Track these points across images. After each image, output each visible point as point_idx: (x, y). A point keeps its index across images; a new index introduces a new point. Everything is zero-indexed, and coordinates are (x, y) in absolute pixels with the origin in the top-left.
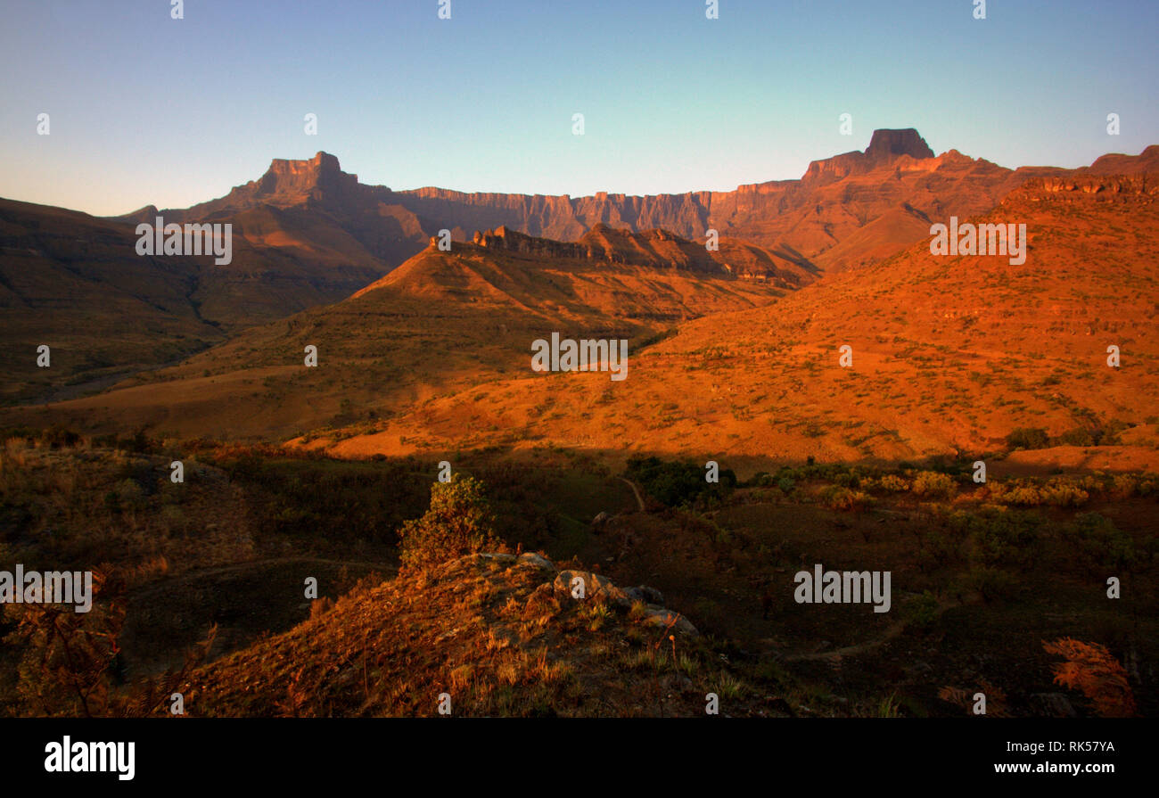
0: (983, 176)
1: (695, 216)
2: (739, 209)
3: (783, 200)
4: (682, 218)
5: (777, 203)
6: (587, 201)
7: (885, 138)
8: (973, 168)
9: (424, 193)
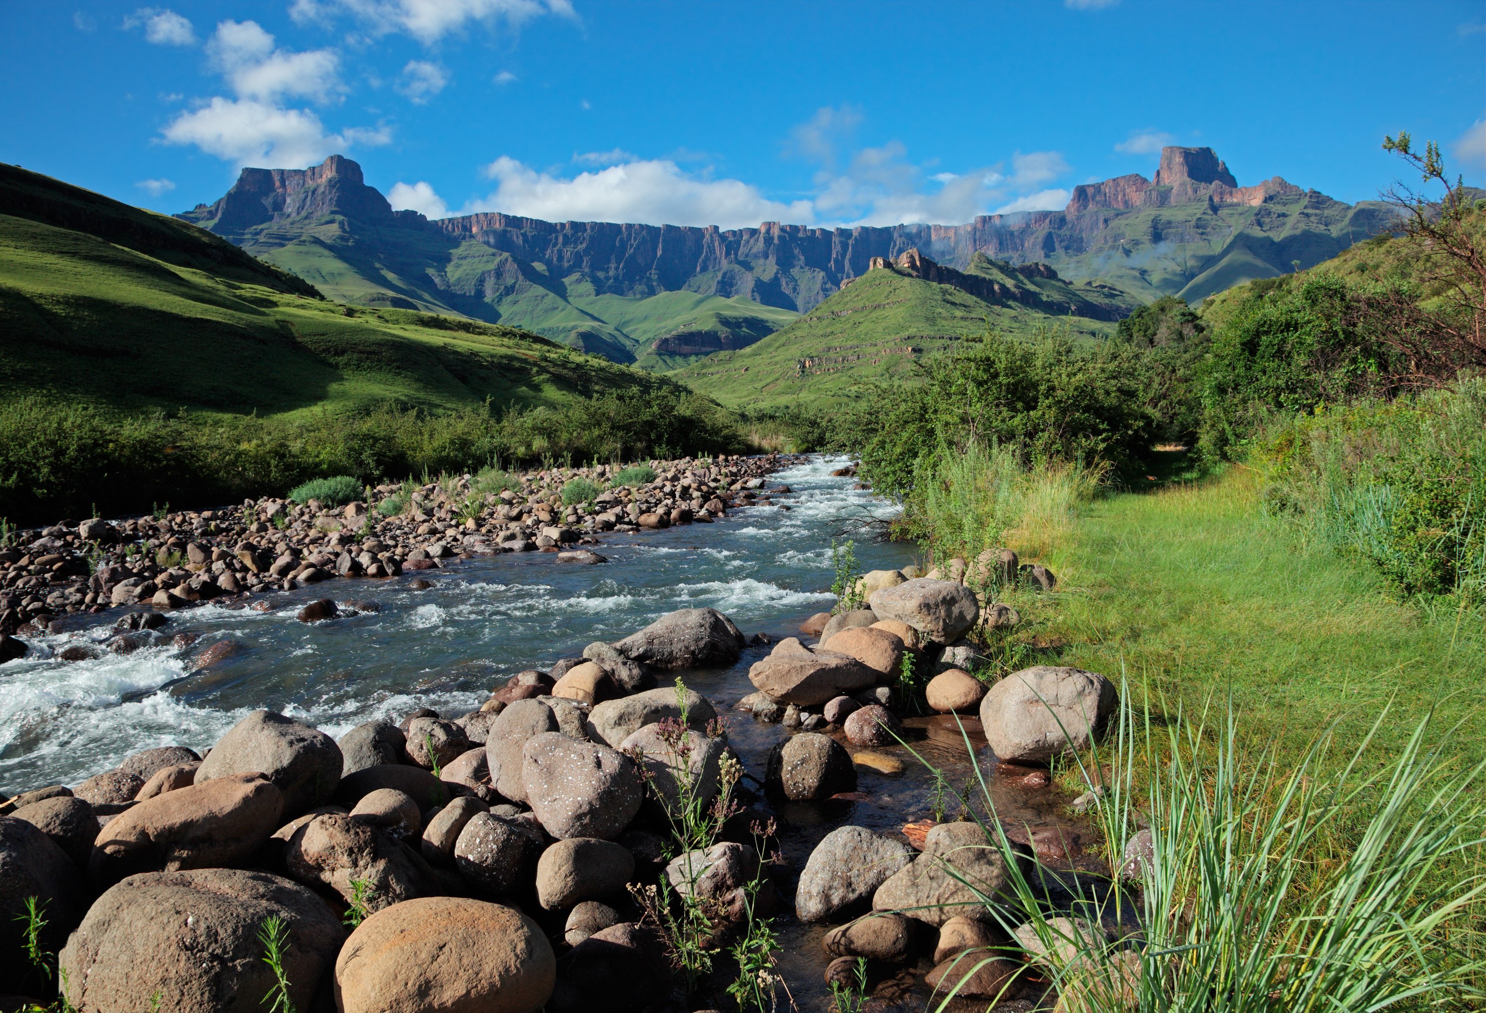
0: (1318, 212)
6: (745, 235)
7: (1178, 159)
8: (1305, 201)
9: (478, 222)
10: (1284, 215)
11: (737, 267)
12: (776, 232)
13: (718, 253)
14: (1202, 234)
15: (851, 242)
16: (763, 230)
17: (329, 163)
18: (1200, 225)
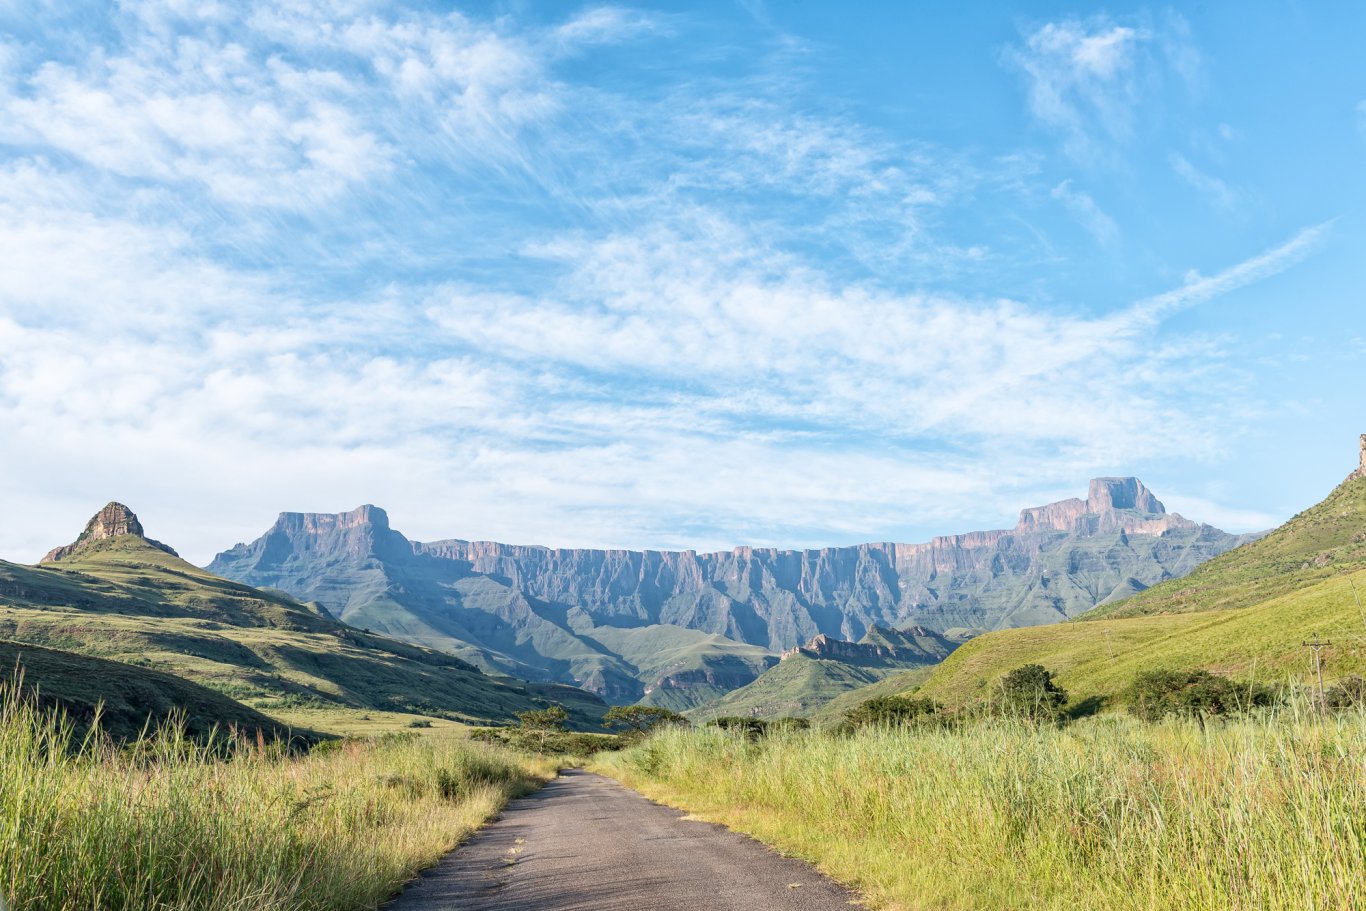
0: (1208, 543)
1: (878, 579)
2: (938, 570)
3: (996, 559)
4: (861, 581)
5: (989, 563)
6: (721, 559)
7: (1104, 491)
8: (1198, 534)
9: (474, 550)
10: (1179, 547)
11: (713, 591)
12: (748, 556)
13: (695, 575)
14: (1113, 563)
15: (819, 561)
16: (737, 554)
17: (361, 511)
18: (1111, 556)
